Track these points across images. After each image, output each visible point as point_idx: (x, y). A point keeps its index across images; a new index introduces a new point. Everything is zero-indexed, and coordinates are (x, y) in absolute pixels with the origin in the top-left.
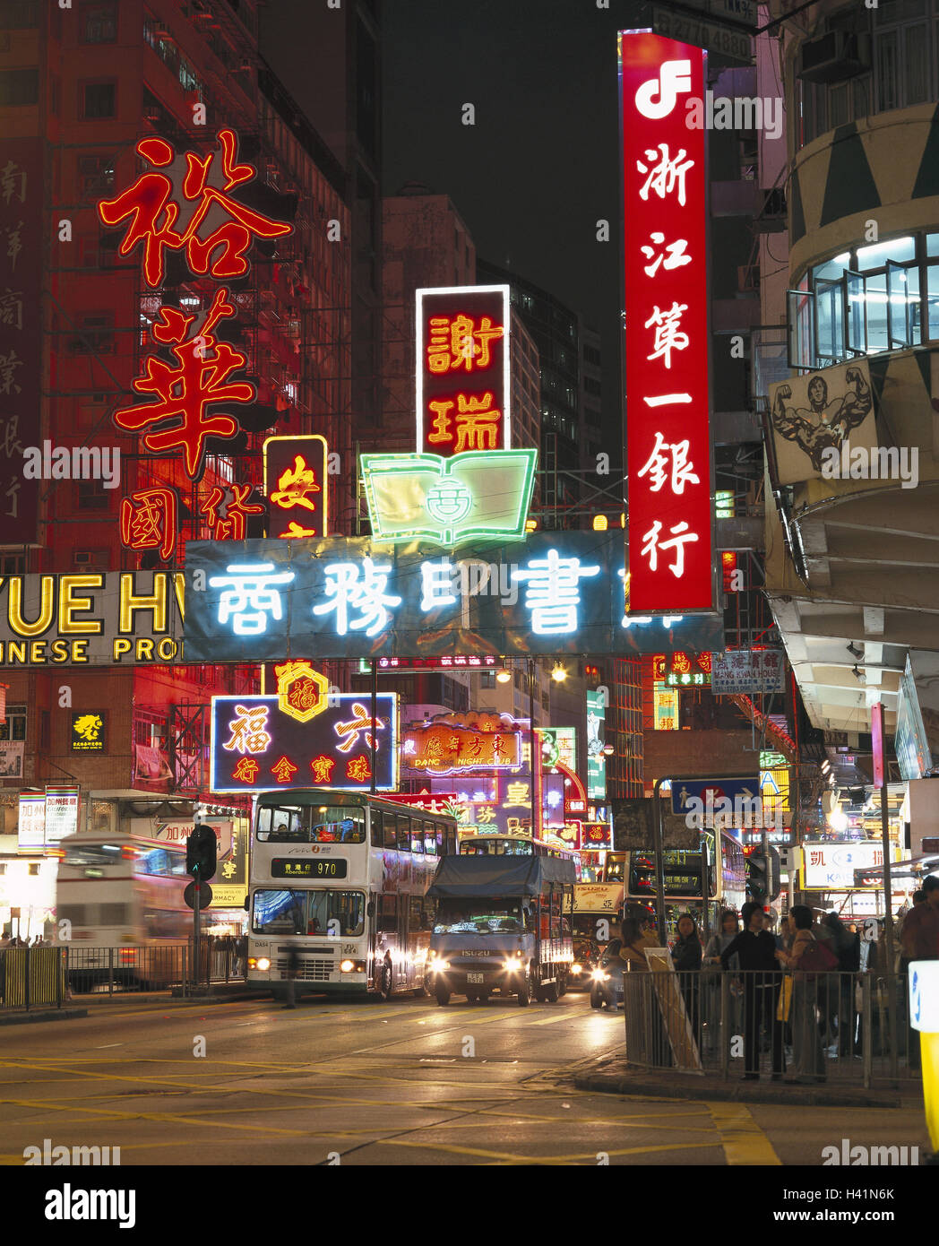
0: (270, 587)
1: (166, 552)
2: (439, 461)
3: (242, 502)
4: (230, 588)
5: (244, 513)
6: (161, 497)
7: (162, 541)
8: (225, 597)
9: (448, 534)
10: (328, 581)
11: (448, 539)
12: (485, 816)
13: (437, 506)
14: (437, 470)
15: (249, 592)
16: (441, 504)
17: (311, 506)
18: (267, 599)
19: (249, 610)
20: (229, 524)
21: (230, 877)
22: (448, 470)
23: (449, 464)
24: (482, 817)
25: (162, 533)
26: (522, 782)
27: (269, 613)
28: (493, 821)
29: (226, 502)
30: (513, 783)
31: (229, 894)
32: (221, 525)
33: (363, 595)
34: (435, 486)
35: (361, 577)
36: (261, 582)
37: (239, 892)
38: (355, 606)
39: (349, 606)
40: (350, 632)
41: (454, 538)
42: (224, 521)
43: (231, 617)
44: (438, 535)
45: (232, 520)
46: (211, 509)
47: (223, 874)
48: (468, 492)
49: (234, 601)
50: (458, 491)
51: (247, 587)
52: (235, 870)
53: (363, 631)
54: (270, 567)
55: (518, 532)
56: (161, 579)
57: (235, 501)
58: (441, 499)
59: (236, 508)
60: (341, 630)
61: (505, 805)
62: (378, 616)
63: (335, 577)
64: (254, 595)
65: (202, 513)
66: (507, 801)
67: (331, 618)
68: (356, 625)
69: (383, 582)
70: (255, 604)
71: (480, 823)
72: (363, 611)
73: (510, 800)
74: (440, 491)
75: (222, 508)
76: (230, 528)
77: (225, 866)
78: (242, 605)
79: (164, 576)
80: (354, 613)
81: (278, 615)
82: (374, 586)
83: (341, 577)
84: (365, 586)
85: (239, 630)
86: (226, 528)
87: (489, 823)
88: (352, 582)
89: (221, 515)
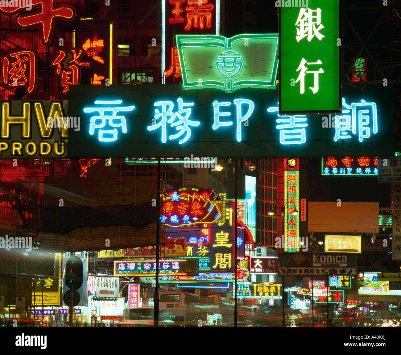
0: (119, 114)
1: (30, 90)
2: (224, 39)
3: (78, 60)
4: (97, 114)
5: (78, 66)
6: (27, 55)
7: (27, 83)
8: (93, 119)
9: (229, 83)
10: (156, 111)
11: (229, 87)
12: (202, 252)
13: (222, 67)
14: (223, 45)
15: (108, 117)
16: (225, 66)
17: (102, 61)
18: (119, 121)
19: (108, 127)
20: (70, 73)
21: (49, 287)
22: (229, 46)
23: (230, 42)
24: (200, 253)
25: (28, 78)
26: (225, 232)
27: (119, 129)
28: (207, 255)
29: (68, 59)
30: (220, 232)
31: (48, 298)
32: (65, 74)
33: (177, 119)
34: (221, 54)
35: (176, 109)
36: (115, 110)
37: (55, 297)
38: (172, 126)
39: (168, 126)
40: (169, 142)
41: (232, 86)
42: (67, 71)
43: (97, 131)
44: (223, 85)
45: (71, 70)
46: (58, 64)
47: (45, 285)
48: (241, 58)
49: (99, 122)
50: (235, 58)
51: (107, 113)
52: (52, 283)
53: (176, 141)
54: (120, 102)
55: (272, 83)
56: (27, 106)
57: (73, 59)
58: (224, 62)
59: (74, 63)
60: (164, 140)
61: (214, 246)
62: (186, 132)
63: (160, 108)
64: (110, 118)
65: (53, 66)
66: (216, 243)
67: (158, 133)
68: (173, 137)
69: (189, 112)
70: (111, 124)
71: (199, 256)
72: (177, 129)
73: (217, 243)
74: (224, 58)
75: (65, 63)
76: (71, 76)
77: (46, 280)
78: (103, 124)
79: (29, 104)
80: (171, 131)
81: (125, 131)
82: (184, 115)
83: (164, 108)
84: (178, 114)
85: (101, 139)
86: (68, 75)
87: (205, 256)
88: (170, 112)
89: (64, 67)
